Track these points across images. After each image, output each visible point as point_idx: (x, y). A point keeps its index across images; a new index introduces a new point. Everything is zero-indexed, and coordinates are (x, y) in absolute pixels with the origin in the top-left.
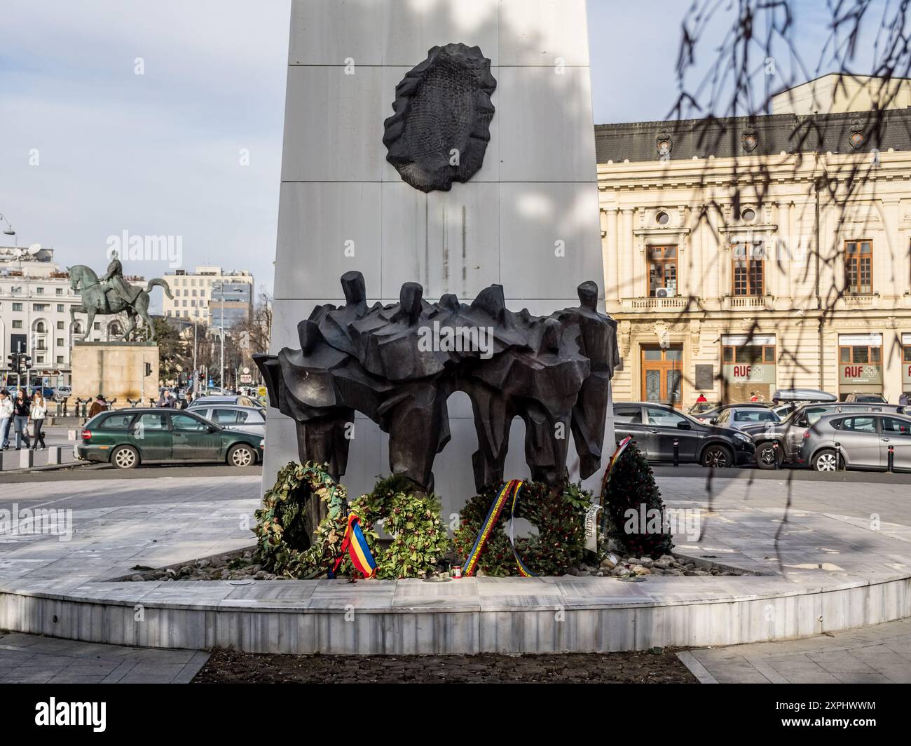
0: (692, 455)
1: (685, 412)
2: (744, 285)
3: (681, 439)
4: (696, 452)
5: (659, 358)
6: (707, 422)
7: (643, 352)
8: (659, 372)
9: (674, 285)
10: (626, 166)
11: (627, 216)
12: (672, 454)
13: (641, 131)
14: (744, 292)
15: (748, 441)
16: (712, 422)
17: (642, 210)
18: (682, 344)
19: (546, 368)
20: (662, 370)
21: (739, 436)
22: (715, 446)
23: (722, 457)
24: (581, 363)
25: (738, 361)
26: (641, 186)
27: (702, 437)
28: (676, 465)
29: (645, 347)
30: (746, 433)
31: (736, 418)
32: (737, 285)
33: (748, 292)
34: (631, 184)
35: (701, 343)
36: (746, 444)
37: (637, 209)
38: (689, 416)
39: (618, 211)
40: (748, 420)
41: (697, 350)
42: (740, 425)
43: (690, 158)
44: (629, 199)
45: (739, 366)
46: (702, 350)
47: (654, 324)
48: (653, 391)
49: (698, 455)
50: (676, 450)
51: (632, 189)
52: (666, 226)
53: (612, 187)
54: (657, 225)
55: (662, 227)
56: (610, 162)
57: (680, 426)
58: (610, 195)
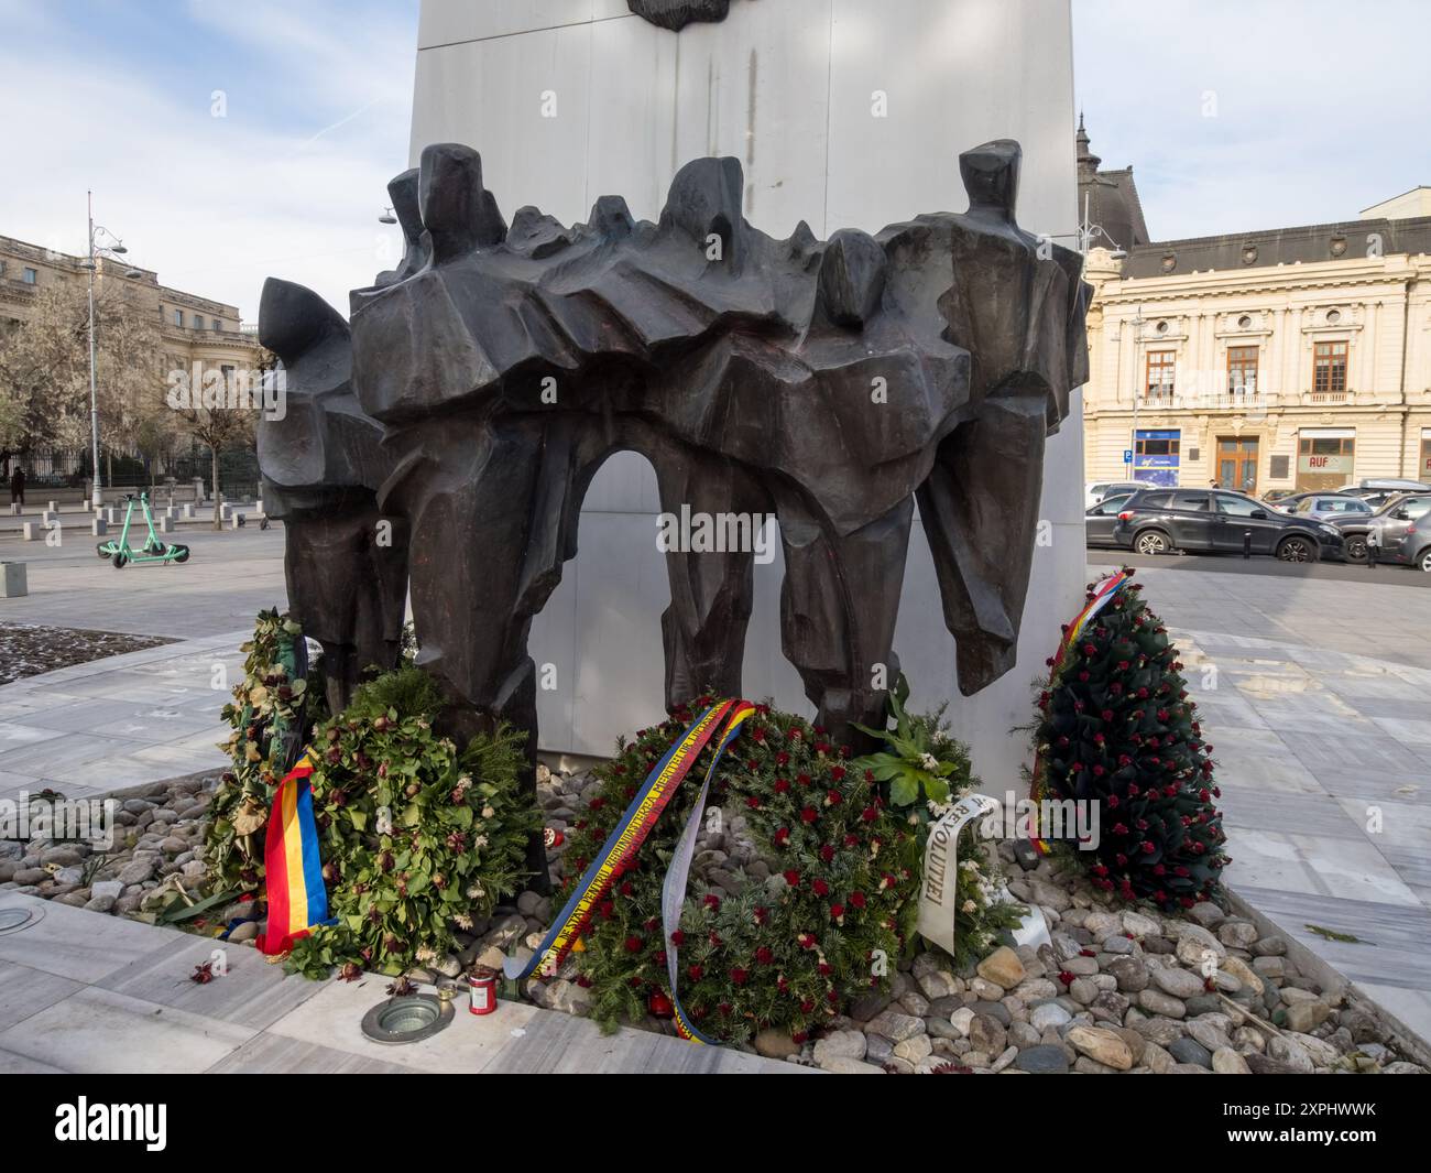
0: (1267, 547)
1: (1258, 498)
2: (1326, 381)
3: (1254, 529)
4: (1271, 543)
5: (1235, 449)
6: (1283, 510)
7: (1220, 444)
8: (1234, 461)
9: (1253, 383)
10: (1212, 275)
11: (1210, 322)
12: (1242, 545)
13: (1228, 243)
14: (1325, 389)
15: (1336, 534)
16: (1290, 511)
17: (1225, 315)
18: (1258, 437)
19: (818, 376)
20: (1237, 462)
21: (1326, 528)
22: (1293, 539)
23: (1303, 550)
24: (936, 365)
25: (1315, 452)
26: (1224, 293)
27: (1280, 528)
28: (1247, 557)
29: (1221, 439)
30: (1332, 523)
31: (1319, 506)
32: (1319, 382)
33: (1329, 388)
34: (1215, 291)
35: (1278, 435)
36: (1333, 537)
37: (1219, 314)
38: (1264, 504)
39: (1201, 317)
40: (1331, 509)
41: (1273, 442)
42: (1325, 516)
43: (1276, 265)
44: (1211, 306)
45: (1315, 457)
46: (1278, 442)
47: (1231, 418)
48: (1228, 479)
49: (1274, 548)
50: (1248, 541)
51: (1215, 296)
52: (1248, 329)
53: (1195, 295)
54: (1240, 328)
55: (1244, 329)
56: (1195, 272)
57: (1254, 515)
58: (1194, 302)
